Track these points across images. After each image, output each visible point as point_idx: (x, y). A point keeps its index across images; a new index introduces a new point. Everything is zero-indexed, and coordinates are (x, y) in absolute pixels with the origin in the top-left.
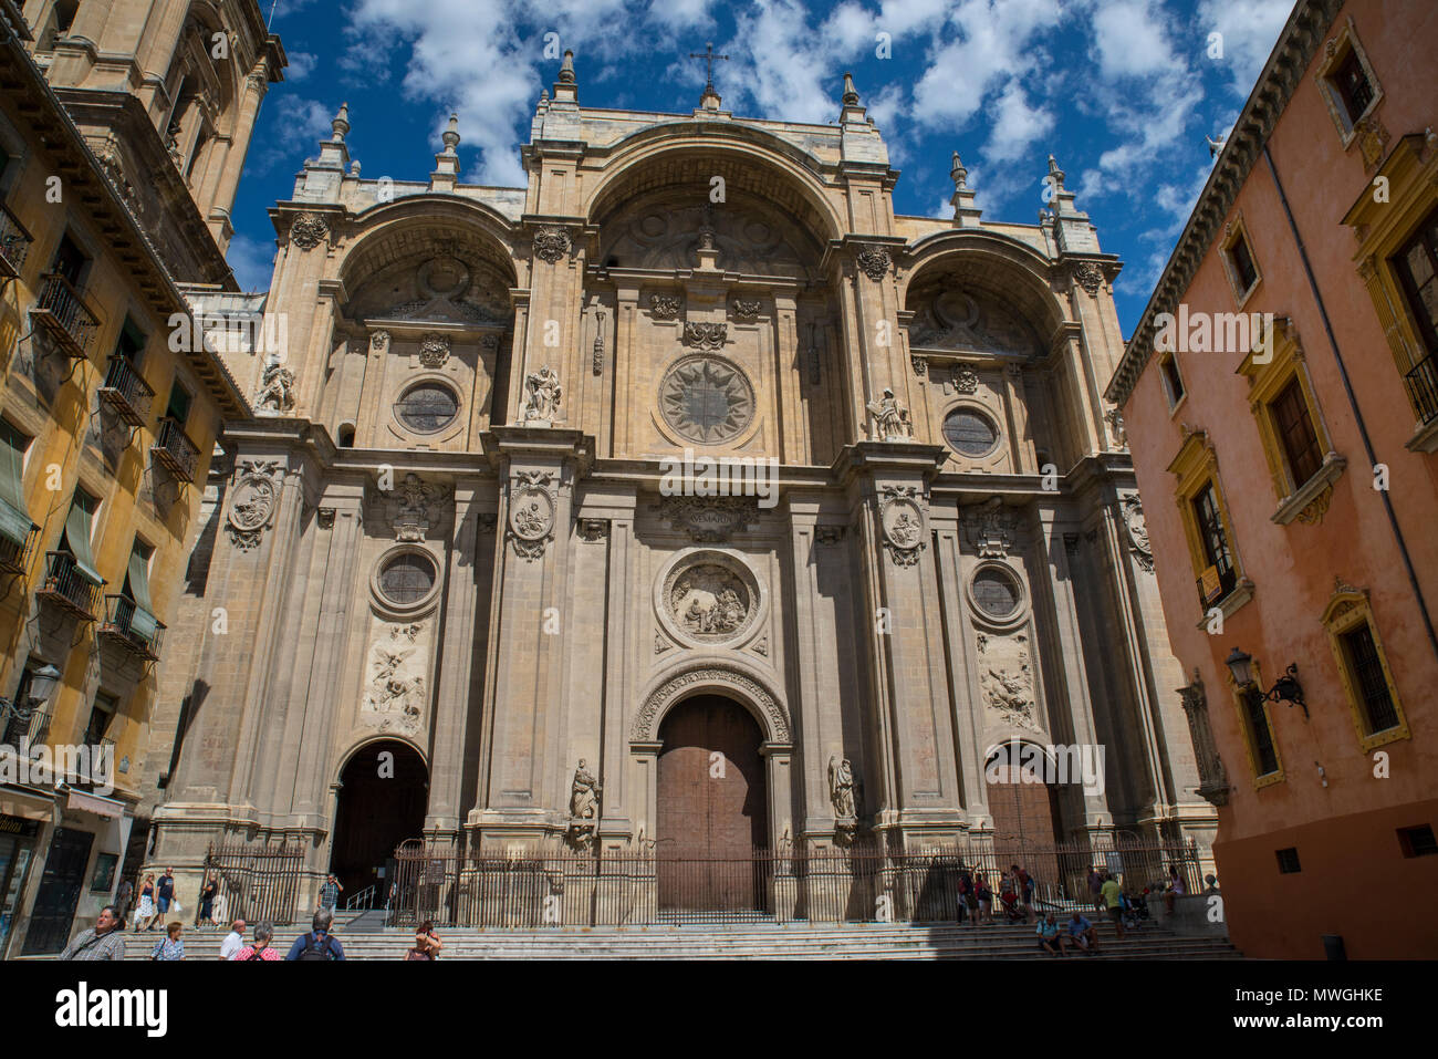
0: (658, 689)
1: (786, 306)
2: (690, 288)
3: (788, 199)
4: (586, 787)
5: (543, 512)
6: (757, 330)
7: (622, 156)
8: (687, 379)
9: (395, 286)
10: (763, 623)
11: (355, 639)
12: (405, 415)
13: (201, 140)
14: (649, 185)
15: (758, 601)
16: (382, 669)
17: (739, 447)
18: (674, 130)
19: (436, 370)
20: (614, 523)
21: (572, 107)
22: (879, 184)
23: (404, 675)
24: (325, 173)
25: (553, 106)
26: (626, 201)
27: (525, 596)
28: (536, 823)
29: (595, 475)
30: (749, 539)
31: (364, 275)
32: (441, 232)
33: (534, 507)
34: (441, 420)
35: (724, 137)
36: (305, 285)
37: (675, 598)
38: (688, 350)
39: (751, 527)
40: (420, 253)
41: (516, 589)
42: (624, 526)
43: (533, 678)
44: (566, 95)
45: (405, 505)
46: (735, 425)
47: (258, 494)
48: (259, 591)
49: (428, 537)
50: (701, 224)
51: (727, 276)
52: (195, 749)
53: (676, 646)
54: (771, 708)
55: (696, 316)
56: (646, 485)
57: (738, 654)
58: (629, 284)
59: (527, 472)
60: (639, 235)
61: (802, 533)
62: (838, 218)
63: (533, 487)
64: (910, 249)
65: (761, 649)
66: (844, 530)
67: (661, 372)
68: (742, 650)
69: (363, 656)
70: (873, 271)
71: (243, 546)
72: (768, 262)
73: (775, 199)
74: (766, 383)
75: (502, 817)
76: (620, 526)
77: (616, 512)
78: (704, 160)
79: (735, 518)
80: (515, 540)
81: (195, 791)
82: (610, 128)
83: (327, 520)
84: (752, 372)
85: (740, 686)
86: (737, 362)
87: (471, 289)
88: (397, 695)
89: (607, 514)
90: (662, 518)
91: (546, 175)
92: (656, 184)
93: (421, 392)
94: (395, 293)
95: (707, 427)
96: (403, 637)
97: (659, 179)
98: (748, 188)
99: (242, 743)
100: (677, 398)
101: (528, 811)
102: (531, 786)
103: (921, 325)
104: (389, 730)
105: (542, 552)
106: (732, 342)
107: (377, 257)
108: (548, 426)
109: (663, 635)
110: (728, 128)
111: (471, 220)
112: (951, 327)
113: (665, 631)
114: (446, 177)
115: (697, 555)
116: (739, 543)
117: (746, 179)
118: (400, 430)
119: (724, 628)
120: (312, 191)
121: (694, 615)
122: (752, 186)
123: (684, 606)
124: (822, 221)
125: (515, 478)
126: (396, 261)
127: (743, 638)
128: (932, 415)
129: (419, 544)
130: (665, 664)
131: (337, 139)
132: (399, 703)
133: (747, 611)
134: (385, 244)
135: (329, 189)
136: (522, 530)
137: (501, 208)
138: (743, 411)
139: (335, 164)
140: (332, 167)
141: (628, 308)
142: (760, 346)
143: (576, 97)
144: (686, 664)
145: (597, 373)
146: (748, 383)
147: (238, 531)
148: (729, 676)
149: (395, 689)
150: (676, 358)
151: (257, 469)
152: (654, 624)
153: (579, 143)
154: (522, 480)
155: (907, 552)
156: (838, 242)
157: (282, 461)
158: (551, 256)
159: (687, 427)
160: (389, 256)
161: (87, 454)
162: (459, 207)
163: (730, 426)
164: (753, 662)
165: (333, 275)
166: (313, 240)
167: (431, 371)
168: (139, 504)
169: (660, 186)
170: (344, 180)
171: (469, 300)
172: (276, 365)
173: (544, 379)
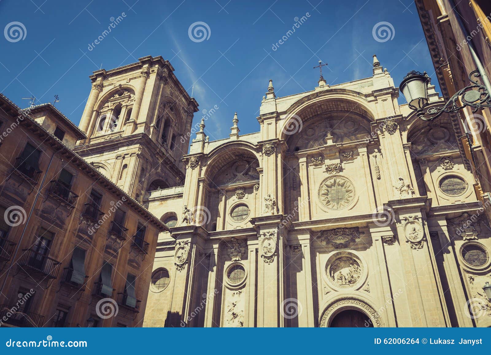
0: (327, 309)
1: (362, 150)
2: (324, 152)
5: (273, 246)
6: (353, 162)
7: (291, 112)
8: (328, 186)
9: (227, 173)
12: (233, 217)
14: (306, 119)
15: (364, 270)
16: (230, 308)
17: (351, 209)
18: (308, 98)
20: (303, 245)
21: (273, 100)
22: (390, 95)
23: (237, 310)
24: (198, 143)
25: (266, 101)
27: (268, 277)
29: (295, 228)
30: (357, 245)
31: (216, 172)
32: (237, 153)
33: (269, 244)
34: (244, 217)
35: (327, 95)
36: (194, 180)
38: (328, 175)
39: (357, 240)
40: (232, 161)
42: (306, 246)
44: (271, 96)
45: (233, 248)
46: (349, 200)
47: (183, 252)
49: (242, 259)
50: (327, 128)
51: (337, 145)
53: (332, 290)
54: (373, 314)
55: (328, 162)
56: (313, 230)
57: (357, 292)
58: (302, 156)
59: (266, 232)
60: (306, 137)
61: (376, 240)
62: (374, 114)
63: (268, 237)
64: (405, 118)
65: (367, 289)
67: (318, 185)
68: (359, 290)
69: (223, 304)
70: (390, 131)
71: (179, 270)
72: (355, 135)
73: (354, 111)
77: (304, 241)
78: (323, 104)
79: (350, 237)
80: (263, 257)
82: (286, 103)
83: (208, 257)
84: (353, 179)
85: (359, 306)
86: (346, 176)
87: (250, 170)
88: (235, 317)
89: (300, 242)
90: (322, 241)
91: (266, 125)
92: (309, 117)
93: (237, 208)
94: (227, 176)
95: (338, 203)
96: (236, 296)
97: (309, 115)
98: (343, 109)
100: (327, 194)
105: (273, 260)
106: (344, 169)
107: (218, 165)
109: (327, 286)
110: (327, 91)
112: (437, 143)
113: (328, 285)
114: (234, 135)
115: (337, 254)
116: (352, 247)
117: (341, 107)
118: (231, 222)
119: (351, 282)
120: (194, 149)
121: (340, 277)
122: (344, 108)
123: (336, 275)
125: (262, 234)
126: (225, 165)
127: (358, 285)
129: (239, 261)
130: (329, 298)
131: (201, 131)
132: (236, 320)
134: (220, 161)
135: (199, 147)
136: (265, 253)
138: (351, 195)
139: (200, 139)
141: (303, 165)
142: (355, 168)
143: (275, 96)
146: (352, 183)
147: (178, 265)
148: (355, 301)
149: (235, 315)
150: (323, 179)
151: (182, 244)
152: (323, 282)
153: (275, 112)
154: (265, 235)
155: (417, 243)
156: (374, 123)
157: (190, 240)
158: (269, 153)
159: (330, 204)
160: (223, 164)
161: (106, 252)
162: (239, 144)
163: (347, 201)
164: (364, 295)
165: (203, 175)
166: (195, 166)
167: (240, 200)
168: (128, 264)
169: (310, 118)
170: (204, 143)
171: (250, 173)
172: (186, 208)
173: (269, 198)
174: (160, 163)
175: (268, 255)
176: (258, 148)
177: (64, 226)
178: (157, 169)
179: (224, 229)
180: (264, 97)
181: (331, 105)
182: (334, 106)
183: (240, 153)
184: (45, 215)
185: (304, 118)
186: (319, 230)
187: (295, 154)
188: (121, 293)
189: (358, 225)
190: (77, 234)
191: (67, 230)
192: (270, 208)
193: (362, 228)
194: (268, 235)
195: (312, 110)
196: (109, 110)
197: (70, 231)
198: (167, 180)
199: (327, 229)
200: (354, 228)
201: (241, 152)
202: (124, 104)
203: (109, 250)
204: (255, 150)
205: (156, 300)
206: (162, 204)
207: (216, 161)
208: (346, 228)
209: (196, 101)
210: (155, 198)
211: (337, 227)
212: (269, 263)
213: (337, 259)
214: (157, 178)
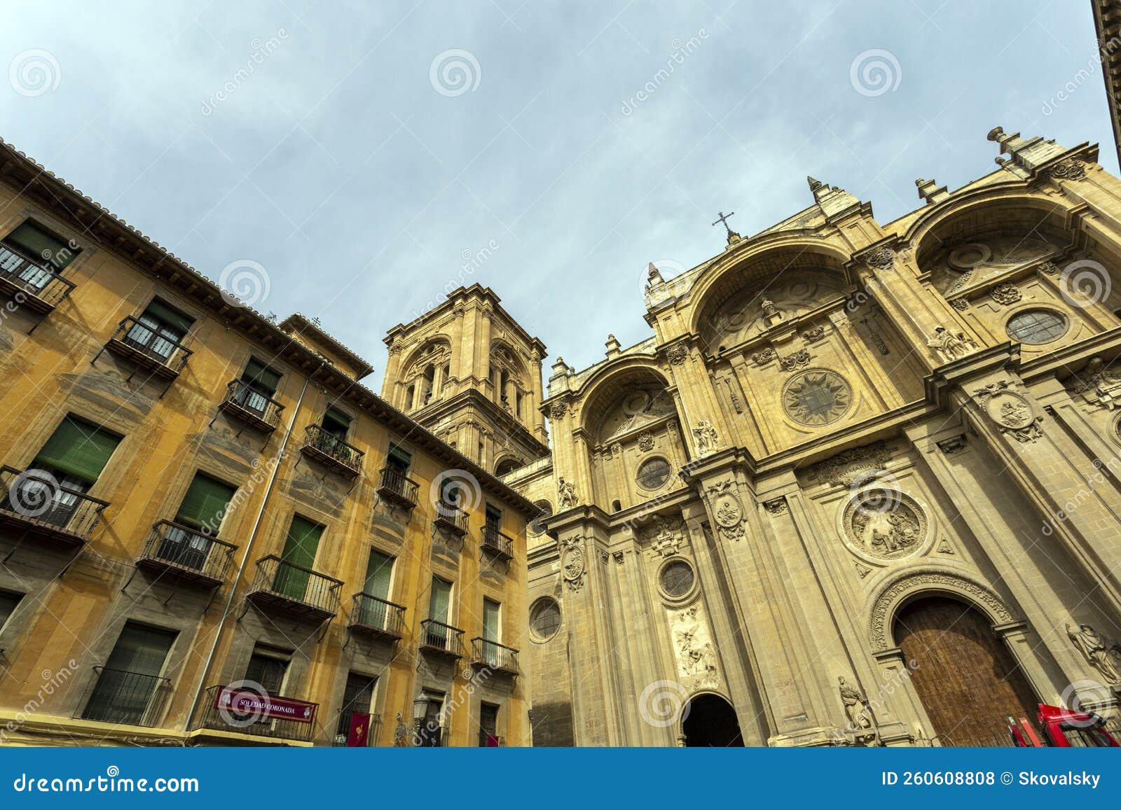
0: (876, 604)
1: (839, 317)
2: (771, 339)
3: (808, 261)
4: (853, 701)
5: (733, 506)
6: (827, 342)
7: (697, 292)
8: (796, 391)
9: (615, 418)
10: (936, 529)
11: (660, 628)
12: (643, 483)
13: (519, 397)
14: (723, 300)
15: (923, 514)
16: (683, 644)
17: (853, 417)
19: (651, 451)
20: (787, 496)
21: (661, 284)
22: (860, 216)
23: (698, 644)
27: (744, 564)
28: (819, 740)
29: (760, 470)
30: (892, 472)
32: (624, 380)
33: (727, 505)
34: (664, 478)
35: (750, 249)
36: (565, 437)
37: (858, 533)
38: (789, 374)
39: (889, 464)
41: (737, 562)
42: (795, 496)
43: (771, 621)
45: (659, 534)
46: (843, 404)
47: (574, 556)
48: (590, 614)
51: (791, 321)
52: (583, 729)
53: (874, 568)
54: (981, 596)
55: (784, 352)
56: (798, 463)
57: (928, 559)
58: (735, 356)
59: (714, 484)
60: (730, 329)
61: (929, 452)
62: (843, 250)
63: (721, 493)
64: (903, 238)
65: (944, 549)
66: (963, 437)
67: (779, 393)
68: (929, 554)
69: (669, 638)
70: (883, 264)
71: (575, 589)
72: (816, 301)
73: (800, 266)
74: (851, 369)
75: (792, 740)
76: (792, 497)
77: (786, 490)
79: (873, 462)
80: (723, 530)
82: (684, 284)
83: (619, 558)
84: (838, 367)
85: (943, 584)
86: (824, 366)
87: (652, 401)
88: (697, 660)
89: (780, 493)
90: (821, 483)
91: (661, 323)
92: (726, 297)
93: (647, 467)
94: (615, 422)
95: (824, 414)
96: (688, 618)
97: (727, 293)
99: (609, 719)
100: (796, 405)
101: (810, 731)
102: (804, 709)
103: (947, 280)
104: (701, 687)
105: (744, 531)
106: (815, 357)
107: (599, 408)
108: (714, 452)
109: (860, 562)
110: (748, 244)
112: (970, 269)
113: (861, 559)
114: (613, 351)
118: (643, 492)
119: (905, 543)
120: (555, 390)
121: (878, 541)
123: (868, 537)
124: (835, 259)
125: (708, 491)
127: (926, 545)
128: (992, 330)
129: (676, 555)
130: (872, 583)
132: (700, 665)
133: (918, 525)
135: (561, 386)
136: (725, 522)
137: (648, 351)
138: (844, 392)
139: (561, 373)
140: (560, 375)
141: (741, 368)
142: (835, 351)
144: (889, 579)
145: (739, 413)
146: (838, 375)
147: (570, 581)
148: (929, 578)
149: (695, 655)
150: (783, 382)
151: (570, 543)
154: (713, 492)
155: (1027, 429)
156: (849, 262)
158: (680, 360)
159: (810, 419)
160: (605, 404)
161: (434, 558)
163: (839, 406)
164: (944, 561)
165: (577, 425)
166: (562, 413)
167: (648, 452)
168: (481, 579)
170: (568, 378)
171: (653, 407)
172: (562, 482)
173: (702, 429)
175: (731, 525)
176: (658, 357)
177: (343, 511)
179: (632, 503)
181: (760, 268)
182: (765, 268)
184: (301, 490)
185: (720, 299)
186: (808, 463)
188: (479, 638)
189: (880, 436)
190: (373, 528)
191: (349, 519)
192: (710, 444)
194: (720, 489)
196: (416, 377)
197: (355, 522)
199: (823, 457)
200: (875, 444)
201: (631, 377)
202: (436, 363)
203: (440, 556)
204: (655, 362)
205: (546, 656)
207: (593, 400)
208: (860, 447)
209: (540, 342)
211: (843, 449)
212: (737, 538)
214: (506, 457)
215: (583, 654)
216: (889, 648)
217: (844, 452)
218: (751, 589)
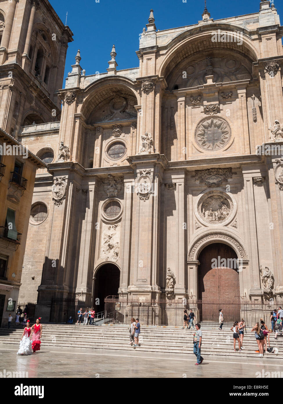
0: (196, 242)
1: (241, 92)
2: (203, 92)
4: (170, 278)
6: (231, 103)
7: (171, 48)
8: (205, 127)
9: (103, 110)
10: (235, 216)
12: (109, 155)
13: (47, 69)
14: (187, 55)
15: (233, 208)
16: (106, 240)
17: (226, 150)
18: (191, 33)
19: (118, 138)
20: (177, 184)
21: (153, 32)
22: (274, 34)
23: (112, 242)
24: (73, 77)
25: (146, 34)
26: (179, 63)
28: (148, 290)
29: (171, 168)
31: (92, 108)
32: (114, 89)
33: (145, 182)
34: (121, 155)
36: (70, 117)
37: (203, 208)
38: (205, 116)
40: (110, 97)
42: (181, 185)
44: (151, 28)
45: (109, 185)
46: (224, 142)
47: (61, 188)
49: (118, 195)
50: (207, 66)
51: (217, 85)
53: (202, 226)
54: (238, 248)
56: (188, 169)
57: (226, 228)
58: (181, 95)
59: (142, 171)
61: (247, 181)
62: (257, 54)
63: (144, 175)
65: (235, 225)
66: (265, 178)
67: (196, 125)
68: (228, 226)
69: (100, 236)
70: (271, 72)
71: (57, 205)
72: (235, 75)
73: (236, 49)
75: (137, 288)
76: (179, 185)
77: (178, 180)
78: (205, 40)
79: (222, 177)
80: (139, 194)
81: (48, 282)
82: (167, 37)
83: (85, 193)
84: (230, 120)
85: (226, 240)
86: (223, 117)
87: (127, 107)
89: (175, 181)
90: (196, 180)
91: (145, 61)
92: (189, 54)
93: (114, 146)
94: (103, 113)
95: (213, 144)
96: (112, 229)
97: (190, 52)
98: (226, 47)
100: (203, 135)
101: (146, 286)
102: (147, 278)
104: (109, 260)
105: (148, 197)
106: (222, 110)
107: (95, 101)
108: (148, 154)
109: (198, 222)
110: (211, 26)
111: (121, 83)
113: (199, 221)
114: (112, 69)
115: (210, 193)
116: (224, 186)
118: (108, 160)
120: (70, 84)
121: (211, 214)
122: (227, 46)
125: (138, 173)
126: (102, 101)
127: (227, 221)
129: (115, 198)
130: (199, 233)
131: (77, 63)
132: (112, 251)
133: (229, 211)
134: (97, 97)
135: (75, 82)
137: (130, 77)
138: (227, 136)
139: (76, 73)
140: (76, 74)
141: (181, 104)
142: (233, 109)
143: (155, 28)
144: (206, 233)
146: (229, 125)
147: (56, 200)
148: (222, 236)
149: (110, 247)
150: (200, 119)
151: (59, 180)
152: (195, 219)
153: (155, 46)
154: (141, 173)
156: (256, 63)
157: (67, 177)
158: (147, 91)
159: (206, 145)
160: (99, 100)
162: (116, 79)
163: (221, 142)
164: (231, 230)
165: (79, 112)
166: (71, 101)
167: (116, 138)
168: (8, 199)
169: (191, 54)
170: (80, 77)
171: (127, 111)
172: (63, 145)
173: (146, 137)
174: (34, 96)
176: (136, 84)
178: (31, 102)
179: (100, 166)
180: (144, 29)
183: (117, 89)
185: (185, 54)
186: (194, 169)
187: (174, 92)
189: (231, 166)
192: (147, 148)
193: (235, 168)
194: (144, 173)
195: (194, 46)
198: (41, 114)
199: (201, 169)
200: (228, 168)
205: (35, 231)
206: (37, 139)
207: (93, 96)
208: (220, 169)
209: (70, 30)
210: (30, 133)
211: (212, 167)
212: (144, 200)
213: (208, 198)
214: (31, 112)
215: (55, 236)
216: (193, 260)
217: (212, 169)
218: (143, 225)
